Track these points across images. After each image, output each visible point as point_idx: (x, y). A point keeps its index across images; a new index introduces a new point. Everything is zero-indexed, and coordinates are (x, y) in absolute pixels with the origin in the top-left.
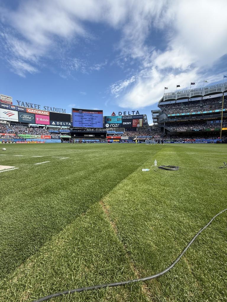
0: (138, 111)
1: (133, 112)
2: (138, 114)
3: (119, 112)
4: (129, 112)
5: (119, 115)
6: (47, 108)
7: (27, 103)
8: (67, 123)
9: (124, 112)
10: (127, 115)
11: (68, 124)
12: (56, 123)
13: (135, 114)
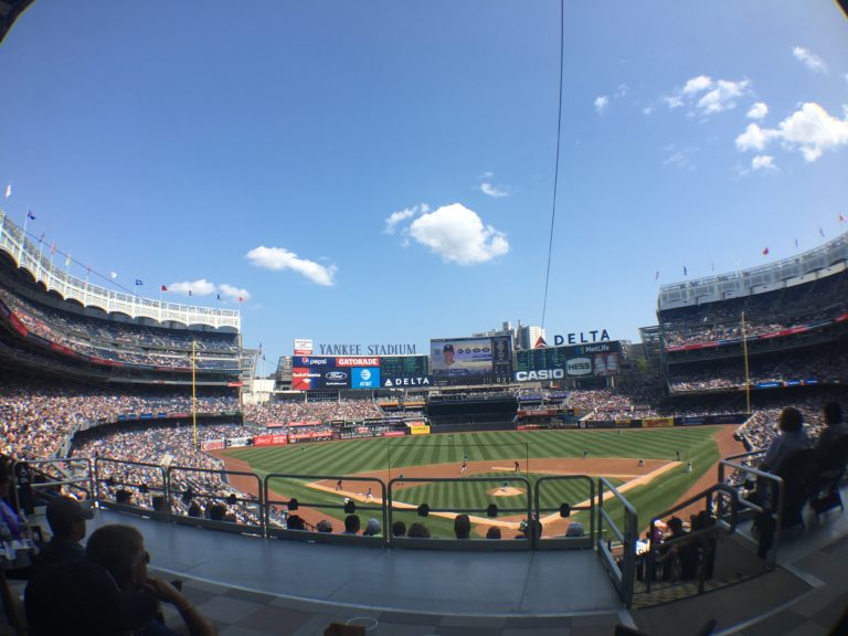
0: (605, 332)
1: (594, 333)
2: (606, 339)
3: (556, 337)
4: (582, 335)
5: (556, 344)
6: (374, 349)
7: (336, 346)
8: (419, 379)
9: (570, 335)
10: (578, 341)
11: (422, 381)
12: (393, 382)
13: (598, 339)
